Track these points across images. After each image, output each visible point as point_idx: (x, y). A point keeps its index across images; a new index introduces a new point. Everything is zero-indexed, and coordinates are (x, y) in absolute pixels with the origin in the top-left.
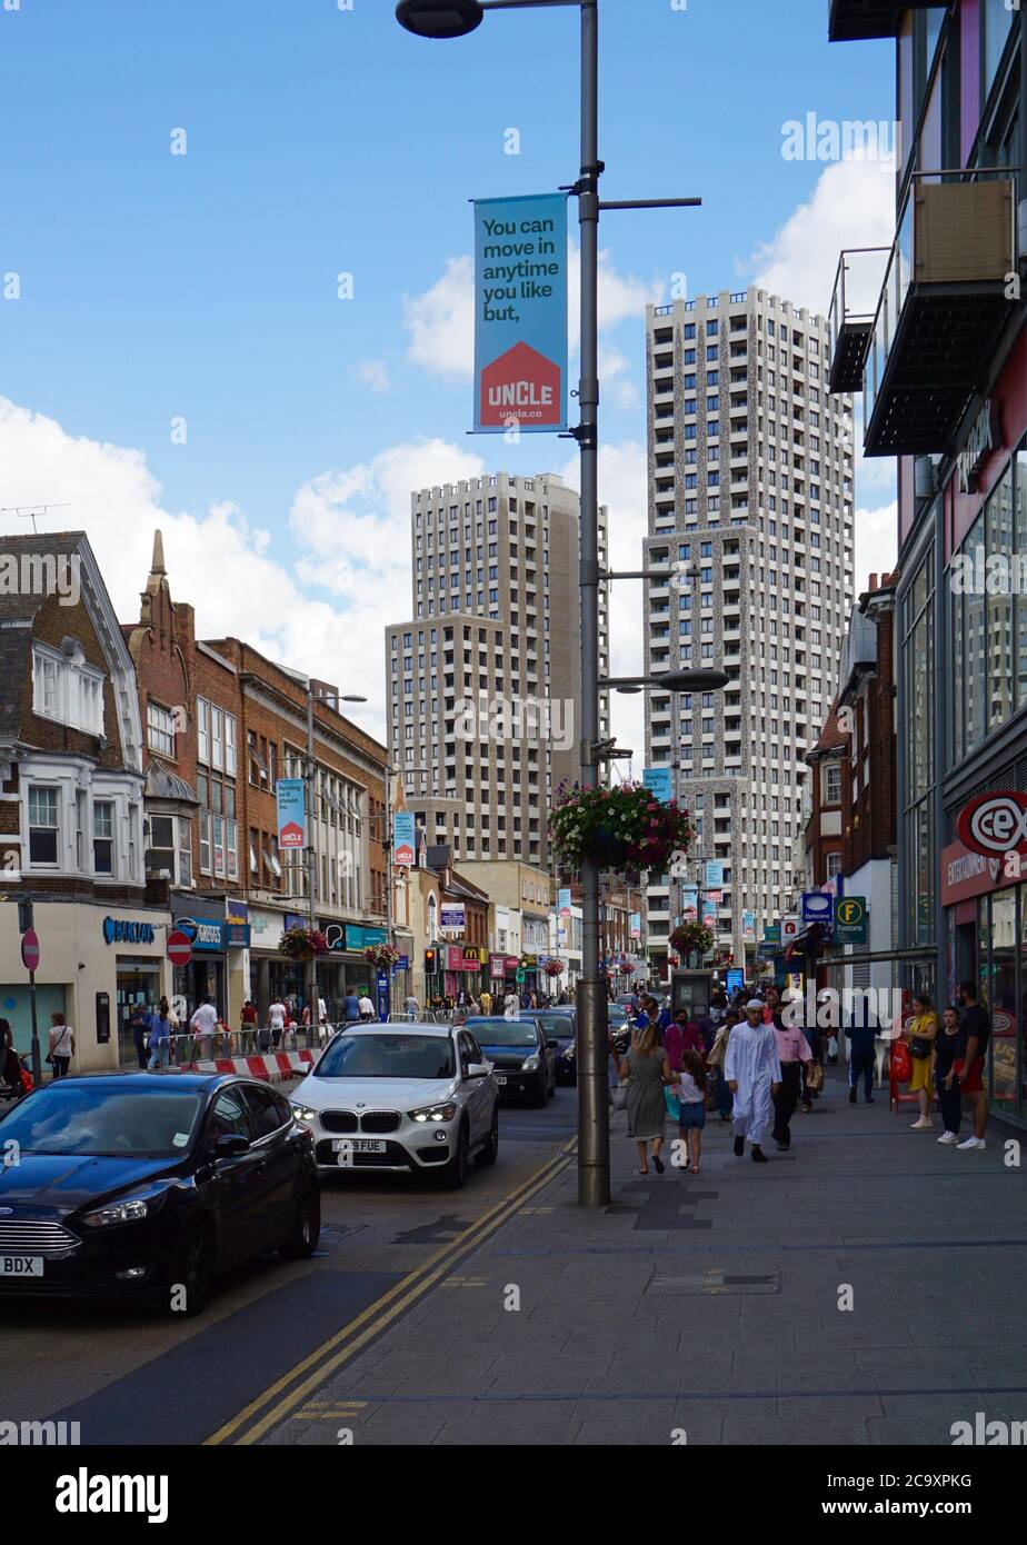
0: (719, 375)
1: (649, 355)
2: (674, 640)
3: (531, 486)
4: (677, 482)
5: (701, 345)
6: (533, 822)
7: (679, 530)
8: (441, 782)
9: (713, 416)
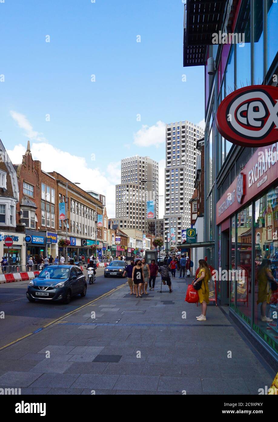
0: (180, 137)
1: (166, 133)
2: (171, 188)
3: (144, 158)
4: (171, 157)
5: (176, 131)
6: (143, 223)
7: (172, 166)
8: (126, 215)
9: (178, 145)
